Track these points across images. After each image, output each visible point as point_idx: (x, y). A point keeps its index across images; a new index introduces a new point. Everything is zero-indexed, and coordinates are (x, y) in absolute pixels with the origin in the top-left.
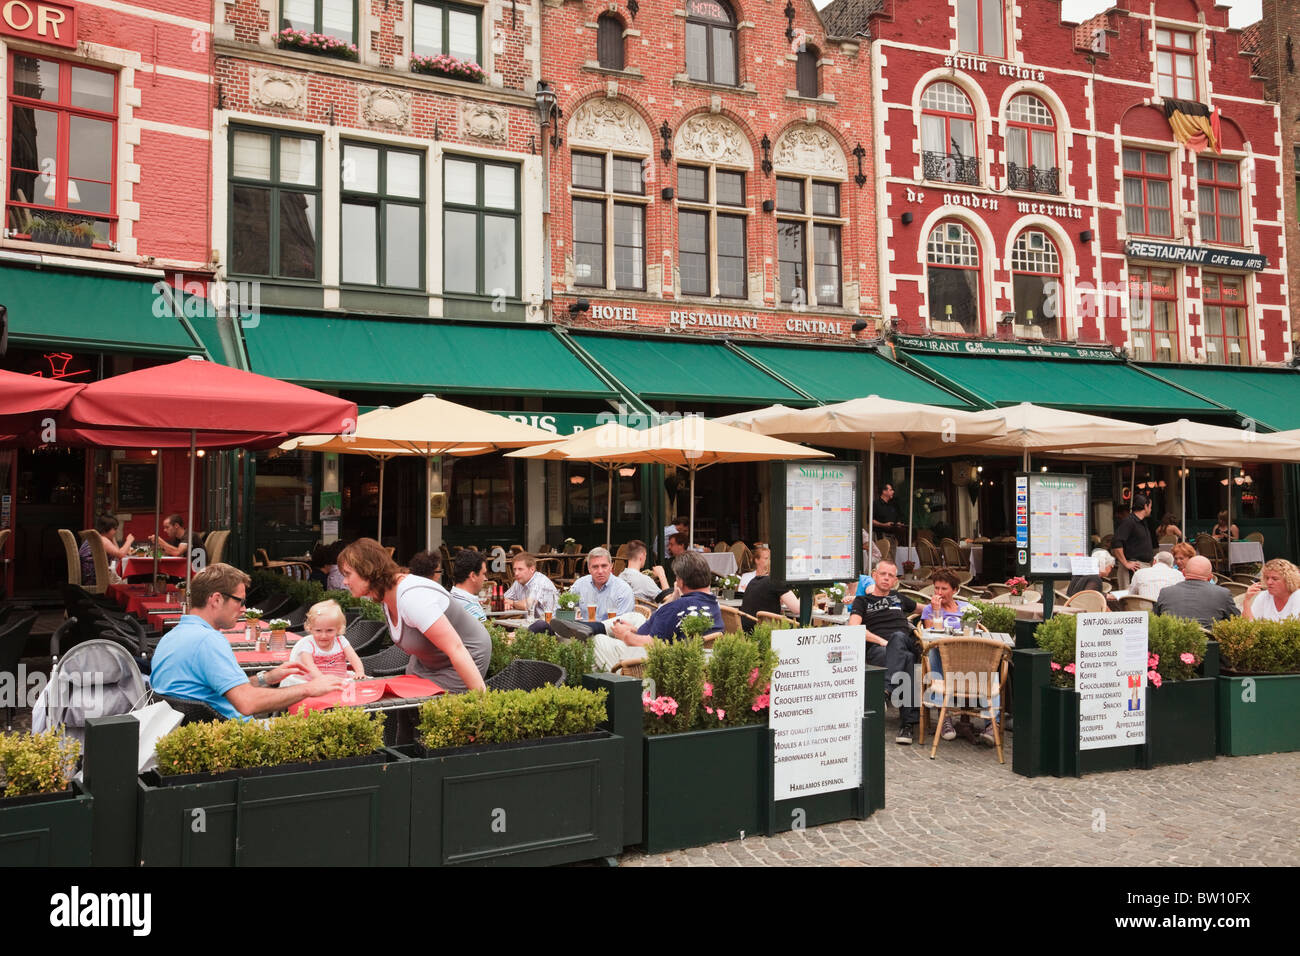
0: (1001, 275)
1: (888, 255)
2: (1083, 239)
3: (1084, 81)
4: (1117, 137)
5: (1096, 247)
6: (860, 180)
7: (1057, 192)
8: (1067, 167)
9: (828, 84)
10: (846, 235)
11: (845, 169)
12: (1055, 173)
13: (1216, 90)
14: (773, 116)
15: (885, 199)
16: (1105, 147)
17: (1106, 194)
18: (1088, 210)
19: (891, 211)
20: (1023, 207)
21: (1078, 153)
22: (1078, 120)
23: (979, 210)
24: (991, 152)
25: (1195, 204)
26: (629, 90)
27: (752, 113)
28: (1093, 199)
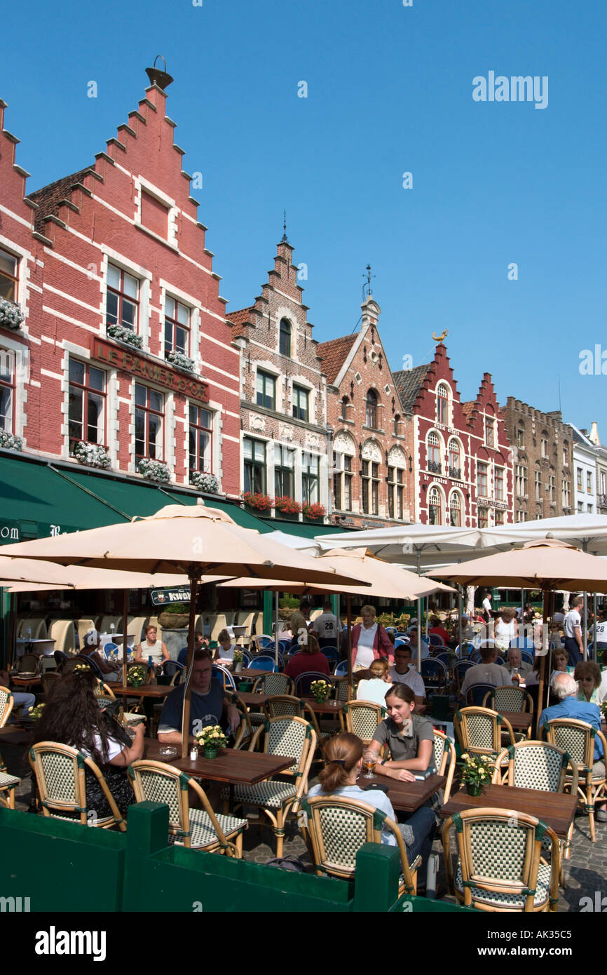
0: (447, 510)
1: (418, 500)
2: (467, 496)
3: (468, 436)
4: (476, 459)
5: (470, 499)
6: (411, 470)
7: (460, 478)
8: (463, 469)
9: (403, 431)
10: (405, 491)
11: (405, 464)
12: (460, 471)
13: (500, 443)
14: (388, 442)
15: (418, 478)
16: (473, 461)
17: (473, 481)
18: (468, 485)
19: (420, 482)
20: (453, 483)
21: (466, 464)
22: (467, 452)
23: (442, 484)
24: (445, 462)
25: (494, 484)
26: (351, 429)
27: (383, 441)
28: (469, 482)
